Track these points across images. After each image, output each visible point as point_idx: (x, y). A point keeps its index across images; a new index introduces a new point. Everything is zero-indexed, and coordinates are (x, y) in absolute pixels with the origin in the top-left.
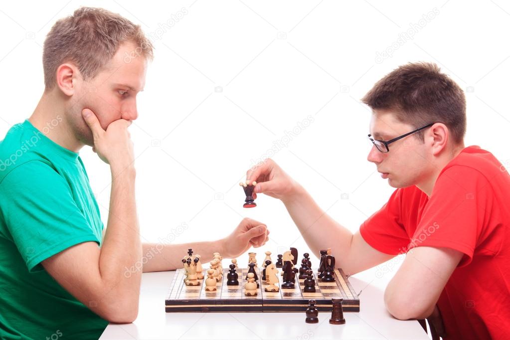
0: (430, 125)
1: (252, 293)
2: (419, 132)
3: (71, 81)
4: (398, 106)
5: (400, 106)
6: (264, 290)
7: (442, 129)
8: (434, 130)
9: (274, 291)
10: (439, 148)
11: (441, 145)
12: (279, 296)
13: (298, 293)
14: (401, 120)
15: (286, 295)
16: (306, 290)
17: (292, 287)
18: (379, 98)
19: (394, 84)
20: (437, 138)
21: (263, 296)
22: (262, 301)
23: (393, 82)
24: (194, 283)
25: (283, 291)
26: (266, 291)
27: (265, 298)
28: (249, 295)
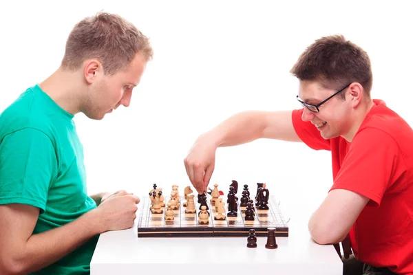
0: (348, 86)
1: (205, 221)
2: (341, 93)
3: (94, 73)
4: (322, 76)
5: (323, 76)
6: (213, 219)
7: (357, 86)
8: (352, 88)
9: (221, 219)
10: (357, 102)
11: (358, 99)
12: (225, 224)
13: (240, 221)
14: (326, 87)
15: (231, 223)
16: (247, 219)
17: (236, 215)
18: (306, 70)
19: (316, 58)
20: (354, 94)
21: (213, 224)
22: (212, 229)
23: (315, 57)
24: (158, 211)
25: (229, 219)
26: (215, 219)
27: (215, 226)
28: (202, 223)
